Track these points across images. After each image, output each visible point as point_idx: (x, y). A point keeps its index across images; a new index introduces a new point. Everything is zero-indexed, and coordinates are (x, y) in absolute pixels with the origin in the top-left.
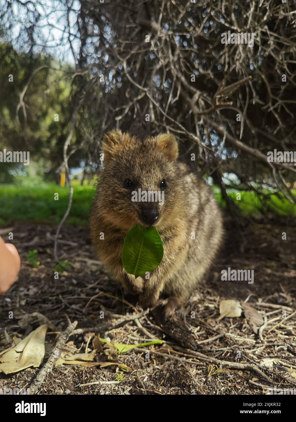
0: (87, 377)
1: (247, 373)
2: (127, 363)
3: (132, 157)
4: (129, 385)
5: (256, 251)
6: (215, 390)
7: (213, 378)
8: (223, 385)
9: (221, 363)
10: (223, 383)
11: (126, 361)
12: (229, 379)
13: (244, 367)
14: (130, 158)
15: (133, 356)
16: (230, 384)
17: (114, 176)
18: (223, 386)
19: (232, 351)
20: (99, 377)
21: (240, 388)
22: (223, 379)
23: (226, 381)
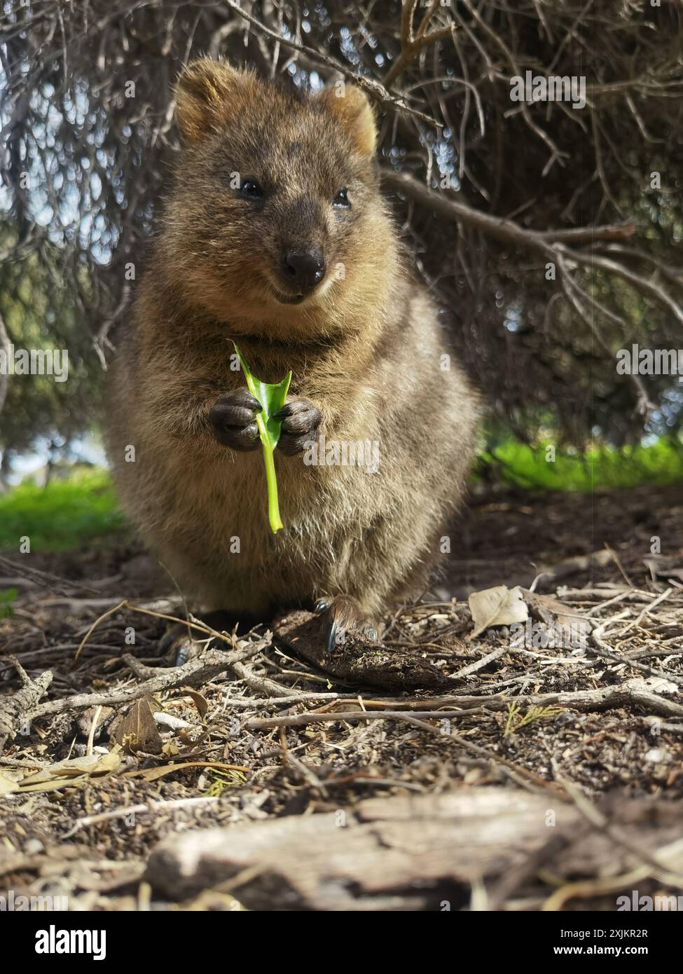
0: (102, 801)
1: (617, 715)
2: (230, 758)
3: (266, 123)
4: (257, 788)
5: (497, 543)
6: (542, 763)
7: (521, 736)
8: (562, 745)
9: (529, 701)
10: (564, 739)
11: (226, 755)
12: (577, 726)
13: (602, 699)
14: (261, 124)
15: (246, 740)
16: (586, 738)
17: (213, 174)
18: (564, 749)
19: (542, 681)
20: (144, 795)
21: (623, 739)
22: (557, 731)
23: (570, 732)
